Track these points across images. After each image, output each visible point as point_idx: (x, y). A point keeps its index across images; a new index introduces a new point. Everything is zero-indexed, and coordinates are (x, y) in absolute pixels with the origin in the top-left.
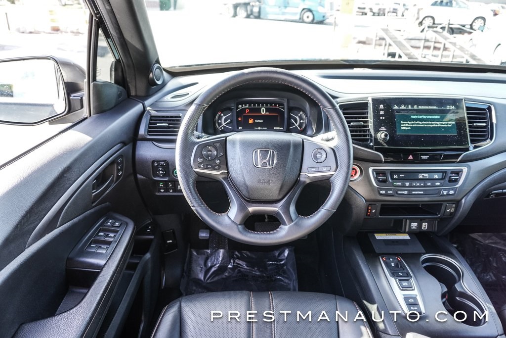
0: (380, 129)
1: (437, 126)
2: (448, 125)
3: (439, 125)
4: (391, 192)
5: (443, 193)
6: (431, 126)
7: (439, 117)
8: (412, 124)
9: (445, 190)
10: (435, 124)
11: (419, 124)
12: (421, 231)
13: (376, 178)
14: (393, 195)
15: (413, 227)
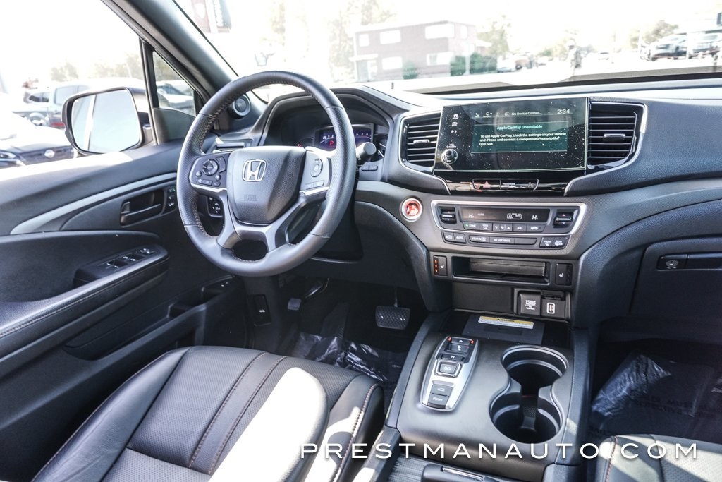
0: (448, 147)
1: (535, 139)
2: (555, 138)
3: (538, 139)
4: (462, 238)
5: (544, 243)
6: (526, 140)
7: (541, 127)
8: (497, 138)
9: (547, 238)
10: (533, 137)
11: (509, 138)
12: (543, 315)
13: (441, 216)
14: (465, 243)
15: (528, 306)
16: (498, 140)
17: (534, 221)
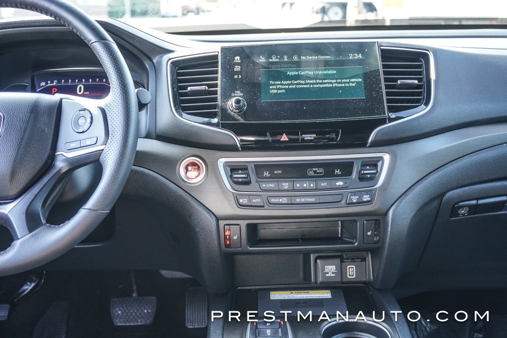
1: (331, 85)
2: (351, 84)
3: (334, 85)
4: (259, 200)
5: (351, 200)
6: (321, 86)
7: (335, 72)
8: (289, 85)
9: (354, 194)
10: (328, 83)
11: (302, 84)
12: (345, 280)
13: (231, 176)
14: (263, 206)
15: (328, 273)
16: (290, 87)
17: (337, 175)
